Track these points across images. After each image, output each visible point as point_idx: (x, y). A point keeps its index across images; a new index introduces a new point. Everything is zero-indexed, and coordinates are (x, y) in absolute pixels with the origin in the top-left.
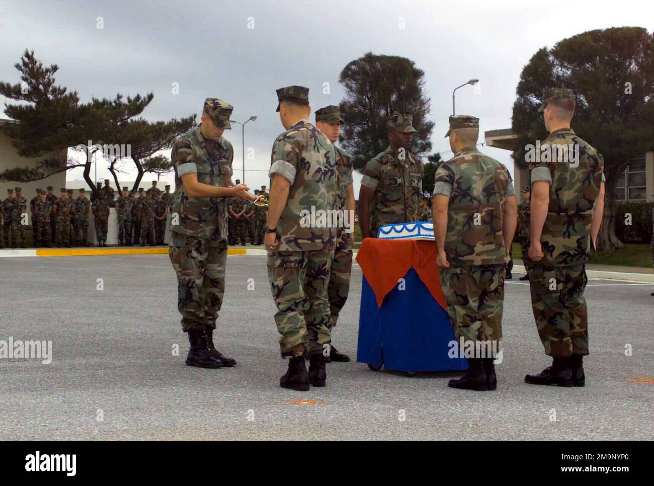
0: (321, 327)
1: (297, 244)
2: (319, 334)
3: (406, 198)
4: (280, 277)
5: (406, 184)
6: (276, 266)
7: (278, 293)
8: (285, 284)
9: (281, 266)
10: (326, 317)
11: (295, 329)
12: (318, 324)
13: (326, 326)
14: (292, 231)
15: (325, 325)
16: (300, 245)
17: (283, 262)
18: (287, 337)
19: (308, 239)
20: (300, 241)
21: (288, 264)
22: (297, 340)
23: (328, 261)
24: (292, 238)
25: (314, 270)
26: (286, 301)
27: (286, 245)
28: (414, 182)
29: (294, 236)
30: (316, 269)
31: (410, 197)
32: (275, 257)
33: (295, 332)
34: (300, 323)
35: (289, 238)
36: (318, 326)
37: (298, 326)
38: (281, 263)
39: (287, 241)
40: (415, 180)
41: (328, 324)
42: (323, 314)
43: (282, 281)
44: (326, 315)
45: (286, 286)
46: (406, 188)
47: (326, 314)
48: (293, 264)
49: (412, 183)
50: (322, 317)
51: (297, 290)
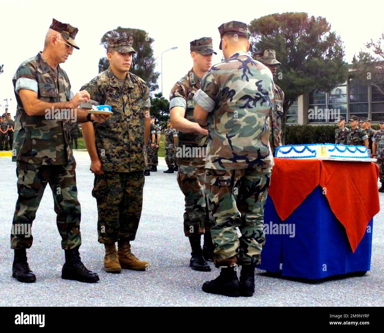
0: (252, 241)
1: (221, 163)
2: (249, 247)
3: (273, 121)
4: (216, 194)
5: (273, 109)
6: (212, 185)
7: (214, 208)
8: (220, 201)
9: (216, 184)
10: (257, 232)
11: (231, 242)
12: (250, 238)
13: (257, 241)
14: (217, 152)
15: (256, 239)
16: (222, 164)
17: (218, 181)
18: (223, 249)
19: (230, 159)
20: (223, 161)
21: (222, 183)
22: (232, 252)
23: (262, 179)
24: (217, 158)
25: (249, 188)
26: (222, 216)
27: (212, 163)
28: (279, 107)
29: (218, 156)
30: (251, 187)
31: (275, 120)
32: (211, 176)
33: (230, 245)
34: (234, 237)
35: (216, 157)
36: (249, 240)
37: (233, 240)
38: (216, 182)
39: (213, 160)
40: (279, 106)
41: (259, 239)
42: (255, 229)
43: (217, 198)
44: (258, 231)
45: (221, 203)
46: (272, 112)
47: (259, 229)
48: (226, 183)
49: (277, 108)
50: (254, 232)
51: (231, 206)
